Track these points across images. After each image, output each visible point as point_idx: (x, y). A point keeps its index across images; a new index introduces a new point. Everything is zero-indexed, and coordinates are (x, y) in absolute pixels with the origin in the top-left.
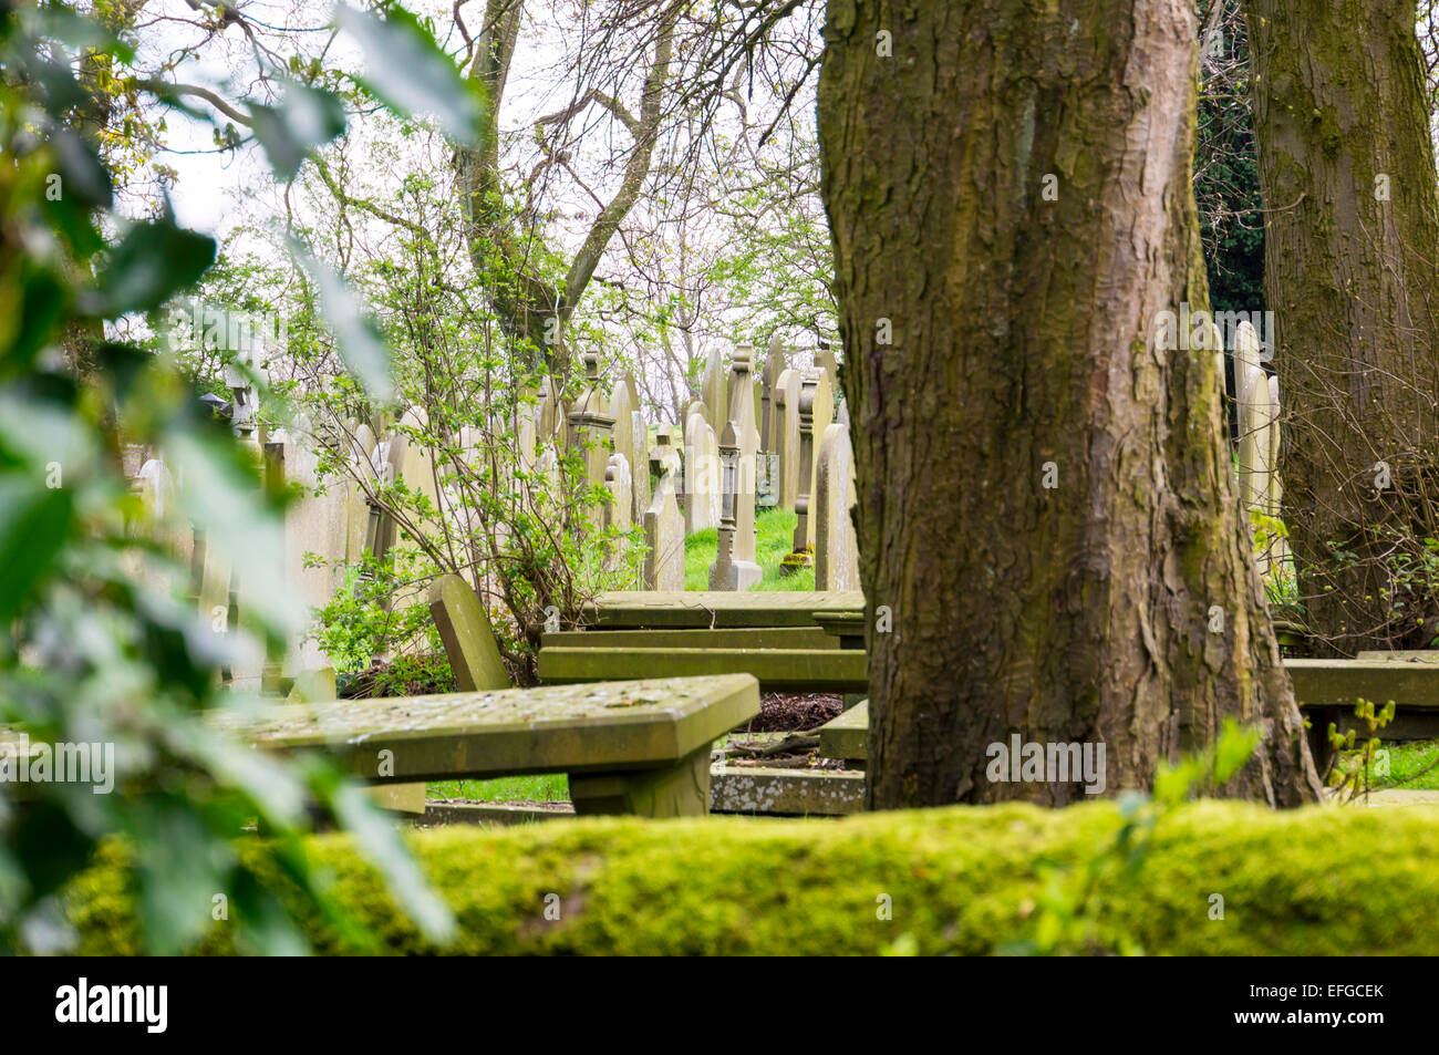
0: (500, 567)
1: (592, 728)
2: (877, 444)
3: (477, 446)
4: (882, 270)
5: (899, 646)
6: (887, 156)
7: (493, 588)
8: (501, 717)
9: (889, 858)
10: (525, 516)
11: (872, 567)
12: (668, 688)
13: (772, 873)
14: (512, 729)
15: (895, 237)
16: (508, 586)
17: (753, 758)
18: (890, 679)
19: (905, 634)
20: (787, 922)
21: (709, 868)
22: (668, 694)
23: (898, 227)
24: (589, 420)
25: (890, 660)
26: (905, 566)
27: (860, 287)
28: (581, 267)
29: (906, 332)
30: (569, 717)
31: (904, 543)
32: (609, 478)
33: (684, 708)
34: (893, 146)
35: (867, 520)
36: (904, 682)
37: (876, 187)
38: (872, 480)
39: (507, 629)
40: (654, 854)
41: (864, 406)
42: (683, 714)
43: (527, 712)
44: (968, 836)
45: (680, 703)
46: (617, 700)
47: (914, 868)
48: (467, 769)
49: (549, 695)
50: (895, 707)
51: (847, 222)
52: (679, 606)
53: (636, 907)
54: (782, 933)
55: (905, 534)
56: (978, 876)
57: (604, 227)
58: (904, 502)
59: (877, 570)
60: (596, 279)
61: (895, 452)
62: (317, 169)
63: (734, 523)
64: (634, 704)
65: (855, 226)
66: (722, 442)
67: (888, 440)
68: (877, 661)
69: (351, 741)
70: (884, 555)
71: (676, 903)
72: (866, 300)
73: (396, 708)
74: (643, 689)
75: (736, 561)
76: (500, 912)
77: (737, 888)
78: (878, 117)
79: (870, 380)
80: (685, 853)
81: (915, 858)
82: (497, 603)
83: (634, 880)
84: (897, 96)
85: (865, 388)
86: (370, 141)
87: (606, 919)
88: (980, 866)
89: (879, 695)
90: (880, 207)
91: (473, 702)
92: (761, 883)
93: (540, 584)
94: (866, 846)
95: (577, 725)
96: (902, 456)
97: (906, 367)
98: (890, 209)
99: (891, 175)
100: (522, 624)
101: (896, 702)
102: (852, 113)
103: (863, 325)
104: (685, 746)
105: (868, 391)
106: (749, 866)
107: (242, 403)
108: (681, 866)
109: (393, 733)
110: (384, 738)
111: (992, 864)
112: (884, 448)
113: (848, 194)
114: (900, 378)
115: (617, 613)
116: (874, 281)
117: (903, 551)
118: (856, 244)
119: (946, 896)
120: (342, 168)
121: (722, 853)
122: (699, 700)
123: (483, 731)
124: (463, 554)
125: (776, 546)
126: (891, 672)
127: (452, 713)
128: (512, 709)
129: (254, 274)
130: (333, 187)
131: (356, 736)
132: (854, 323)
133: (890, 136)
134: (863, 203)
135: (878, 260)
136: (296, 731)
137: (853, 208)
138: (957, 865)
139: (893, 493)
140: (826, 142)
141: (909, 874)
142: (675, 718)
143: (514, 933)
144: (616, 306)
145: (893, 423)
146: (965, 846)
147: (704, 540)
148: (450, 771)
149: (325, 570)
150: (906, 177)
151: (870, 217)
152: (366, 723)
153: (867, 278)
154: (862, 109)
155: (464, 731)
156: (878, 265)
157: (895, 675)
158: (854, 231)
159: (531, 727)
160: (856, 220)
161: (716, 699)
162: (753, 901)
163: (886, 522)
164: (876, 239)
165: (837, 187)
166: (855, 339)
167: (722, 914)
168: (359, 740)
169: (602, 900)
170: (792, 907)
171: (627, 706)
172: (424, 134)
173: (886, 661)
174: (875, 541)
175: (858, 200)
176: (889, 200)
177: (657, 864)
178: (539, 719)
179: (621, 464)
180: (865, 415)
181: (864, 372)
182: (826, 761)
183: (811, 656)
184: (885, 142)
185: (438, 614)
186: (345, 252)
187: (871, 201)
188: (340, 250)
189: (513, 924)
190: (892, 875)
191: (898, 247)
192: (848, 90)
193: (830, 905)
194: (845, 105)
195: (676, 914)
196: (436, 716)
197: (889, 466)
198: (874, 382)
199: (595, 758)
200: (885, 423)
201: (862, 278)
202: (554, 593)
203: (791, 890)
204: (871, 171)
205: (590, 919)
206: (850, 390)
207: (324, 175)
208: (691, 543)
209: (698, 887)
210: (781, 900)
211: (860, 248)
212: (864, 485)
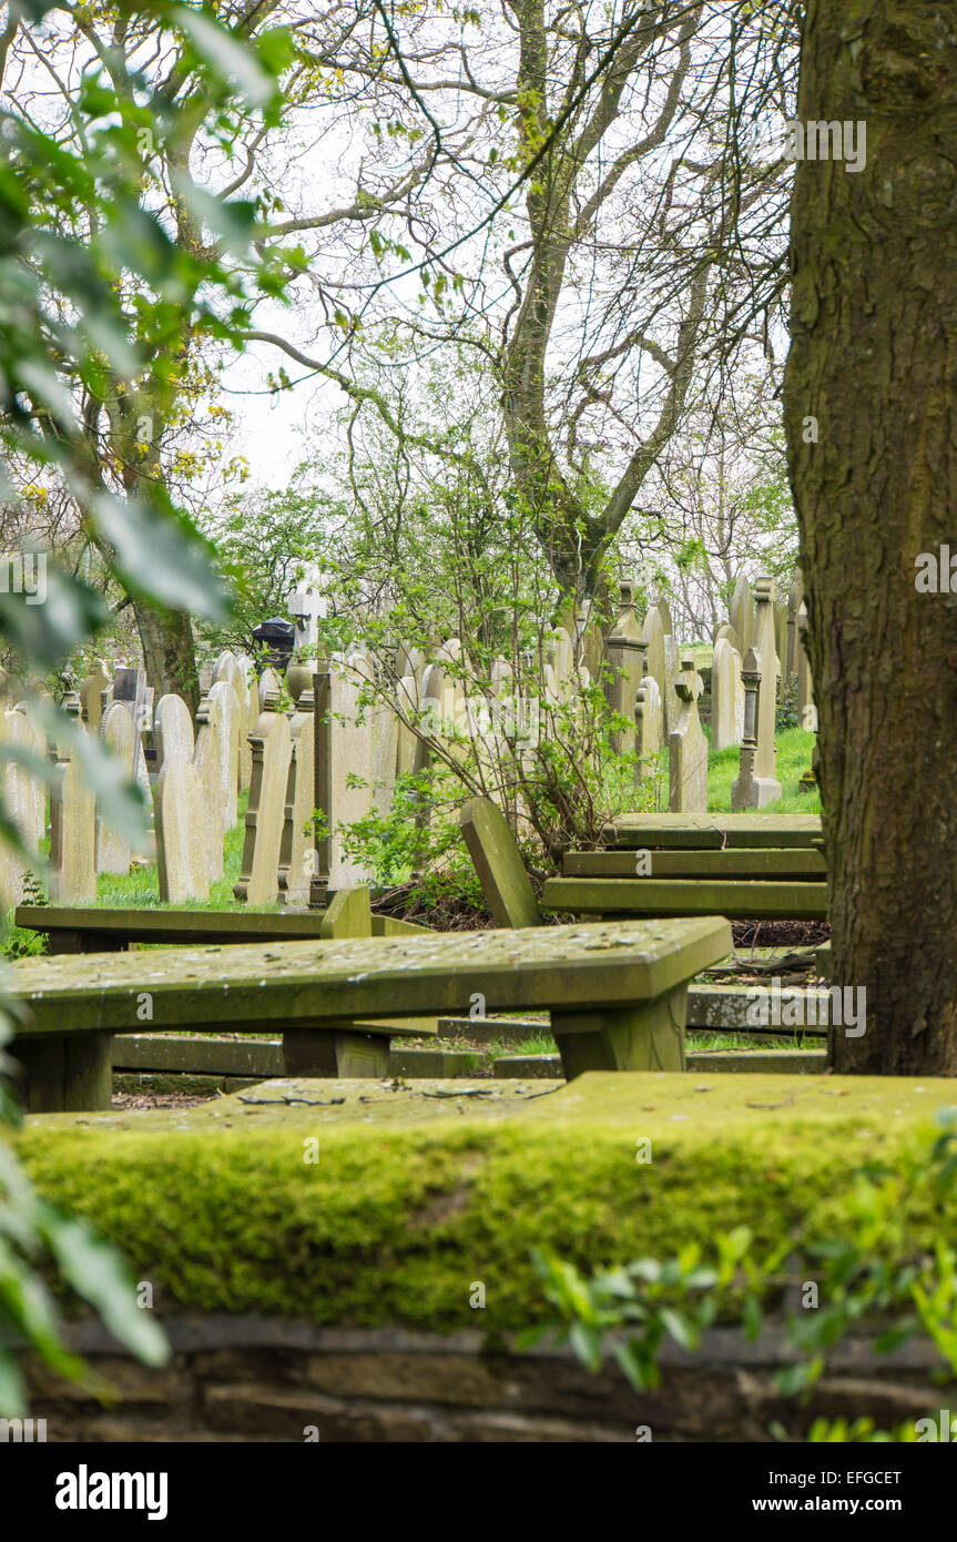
0: (526, 790)
1: (572, 969)
2: (838, 707)
3: (505, 679)
4: (842, 546)
5: (857, 895)
6: (847, 439)
7: (520, 810)
8: (489, 958)
9: (743, 1162)
10: (549, 744)
11: (833, 821)
12: (646, 930)
13: (638, 1174)
14: (499, 970)
15: (853, 516)
16: (534, 808)
17: (755, 975)
18: (849, 925)
19: (863, 883)
20: (649, 1221)
21: (579, 1168)
22: (644, 936)
23: (856, 506)
24: (623, 644)
25: (850, 907)
26: (863, 820)
27: (822, 562)
28: (621, 498)
29: (865, 601)
30: (551, 959)
31: (863, 798)
32: (640, 699)
33: (657, 951)
34: (853, 431)
35: (829, 777)
36: (863, 928)
37: (837, 469)
38: (833, 739)
39: (534, 846)
40: (532, 1153)
41: (826, 672)
42: (656, 957)
43: (514, 953)
44: (817, 1142)
45: (654, 946)
46: (596, 942)
47: (765, 1171)
48: (457, 1006)
49: (536, 935)
50: (855, 951)
51: (810, 501)
52: (693, 828)
53: (514, 1204)
54: (645, 1230)
55: (863, 790)
56: (823, 1180)
57: (640, 463)
58: (862, 761)
59: (838, 824)
60: (635, 509)
61: (854, 714)
62: (377, 409)
63: (755, 743)
64: (612, 946)
65: (817, 504)
66: (745, 666)
67: (848, 703)
68: (839, 908)
69: (351, 979)
70: (844, 810)
71: (549, 1201)
72: (827, 572)
73: (395, 946)
74: (623, 931)
75: (757, 778)
76: (391, 1206)
77: (605, 1188)
78: (839, 404)
79: (831, 648)
80: (560, 1154)
81: (767, 1163)
82: (524, 824)
83: (512, 1178)
84: (856, 385)
85: (827, 656)
86: (426, 381)
87: (485, 1214)
88: (826, 1171)
89: (840, 940)
90: (841, 487)
91: (467, 941)
92: (626, 1183)
93: (563, 807)
94: (723, 1150)
95: (556, 966)
96: (861, 717)
97: (864, 635)
98: (850, 490)
99: (851, 458)
100: (547, 845)
101: (855, 946)
102: (815, 400)
103: (825, 597)
104: (658, 986)
105: (830, 658)
106: (616, 1167)
107: (302, 629)
108: (555, 1165)
109: (390, 972)
110: (381, 977)
111: (835, 1170)
112: (844, 710)
113: (811, 474)
114: (858, 646)
115: (635, 834)
116: (835, 555)
117: (862, 807)
118: (819, 521)
119: (793, 1199)
120: (401, 407)
121: (593, 1153)
122: (673, 943)
123: (472, 971)
124: (492, 778)
125: (798, 762)
126: (851, 919)
127: (445, 953)
128: (500, 949)
129: (319, 506)
130: (391, 426)
131: (355, 974)
132: (816, 594)
133: (850, 420)
134: (825, 483)
135: (839, 537)
136: (302, 968)
137: (815, 487)
138: (805, 1170)
139: (853, 752)
140: (791, 426)
141: (760, 1178)
142: (648, 961)
143: (403, 1226)
144: (654, 535)
145: (852, 688)
146: (813, 1151)
147: (729, 757)
148: (442, 1007)
149: (367, 792)
150: (864, 460)
151: (831, 496)
152: (366, 961)
153: (829, 553)
154: (824, 396)
155: (454, 971)
156: (838, 541)
157: (854, 921)
158: (816, 510)
159: (516, 967)
160: (818, 500)
161: (688, 942)
162: (619, 1201)
163: (847, 779)
164: (837, 516)
165: (801, 468)
166: (818, 608)
167: (590, 1213)
168: (358, 978)
169: (483, 1197)
170: (654, 1206)
171: (605, 948)
172: (476, 375)
173: (846, 908)
174: (836, 797)
175: (820, 480)
176: (849, 480)
177: (534, 1164)
178: (523, 960)
179: (652, 687)
180: (828, 679)
181: (826, 639)
182: (822, 979)
183: (798, 888)
184: (845, 426)
185: (469, 834)
186: (403, 485)
187: (832, 481)
188: (398, 483)
189: (402, 1218)
190: (745, 1178)
191: (857, 524)
192: (811, 378)
193: (688, 1205)
194: (808, 393)
195: (549, 1210)
196: (430, 955)
197: (849, 727)
198: (835, 651)
199: (575, 996)
200: (846, 687)
201: (824, 552)
202: (577, 814)
203: (653, 1191)
204: (832, 454)
205: (471, 1214)
206: (814, 656)
207: (384, 415)
208: (715, 760)
209: (569, 1186)
210: (645, 1199)
211: (821, 524)
212: (826, 744)
